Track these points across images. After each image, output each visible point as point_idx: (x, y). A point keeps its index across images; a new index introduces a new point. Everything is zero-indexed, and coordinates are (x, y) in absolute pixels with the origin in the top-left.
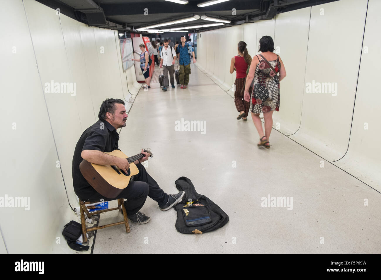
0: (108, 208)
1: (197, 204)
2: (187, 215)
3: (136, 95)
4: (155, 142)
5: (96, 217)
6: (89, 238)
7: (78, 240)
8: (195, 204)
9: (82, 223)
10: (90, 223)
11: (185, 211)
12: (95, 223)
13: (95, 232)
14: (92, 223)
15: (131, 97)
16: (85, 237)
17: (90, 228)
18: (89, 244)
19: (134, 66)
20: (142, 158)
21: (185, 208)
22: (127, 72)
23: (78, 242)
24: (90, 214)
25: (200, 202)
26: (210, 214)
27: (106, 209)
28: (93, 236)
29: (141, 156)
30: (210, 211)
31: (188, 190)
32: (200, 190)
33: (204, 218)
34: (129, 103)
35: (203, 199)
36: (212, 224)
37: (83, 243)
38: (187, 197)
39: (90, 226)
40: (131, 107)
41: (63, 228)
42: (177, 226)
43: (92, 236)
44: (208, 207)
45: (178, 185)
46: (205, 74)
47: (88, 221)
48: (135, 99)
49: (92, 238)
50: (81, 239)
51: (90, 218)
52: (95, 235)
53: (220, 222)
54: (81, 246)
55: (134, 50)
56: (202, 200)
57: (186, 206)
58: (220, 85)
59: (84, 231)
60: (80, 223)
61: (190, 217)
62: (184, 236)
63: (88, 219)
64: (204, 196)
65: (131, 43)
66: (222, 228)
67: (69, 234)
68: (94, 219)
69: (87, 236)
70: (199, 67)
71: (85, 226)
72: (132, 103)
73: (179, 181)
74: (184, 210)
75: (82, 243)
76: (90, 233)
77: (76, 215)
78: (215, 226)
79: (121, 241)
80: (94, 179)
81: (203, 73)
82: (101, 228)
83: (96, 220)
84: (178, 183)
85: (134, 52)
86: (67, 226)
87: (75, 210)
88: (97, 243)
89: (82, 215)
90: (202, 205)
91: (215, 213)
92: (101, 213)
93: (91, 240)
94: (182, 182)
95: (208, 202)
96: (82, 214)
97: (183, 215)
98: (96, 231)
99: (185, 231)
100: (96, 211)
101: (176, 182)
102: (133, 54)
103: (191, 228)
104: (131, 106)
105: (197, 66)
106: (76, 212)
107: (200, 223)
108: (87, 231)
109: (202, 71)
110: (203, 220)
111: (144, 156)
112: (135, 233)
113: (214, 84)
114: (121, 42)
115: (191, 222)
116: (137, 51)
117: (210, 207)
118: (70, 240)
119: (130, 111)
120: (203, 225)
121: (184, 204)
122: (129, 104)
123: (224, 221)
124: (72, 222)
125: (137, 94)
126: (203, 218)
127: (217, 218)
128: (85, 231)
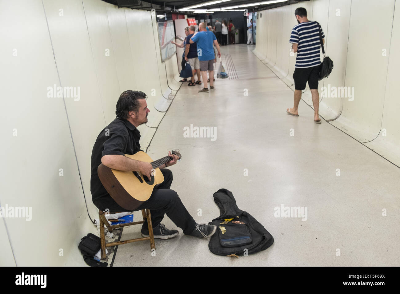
0: (132, 221)
1: (236, 222)
2: (223, 233)
3: (177, 91)
4: (194, 147)
5: (119, 232)
6: (109, 255)
7: (96, 255)
8: (235, 221)
9: (101, 236)
10: (110, 237)
11: (221, 229)
12: (117, 238)
13: (116, 248)
14: (113, 238)
15: (171, 93)
16: (104, 253)
17: (111, 243)
18: (108, 261)
19: (176, 55)
20: (169, 162)
21: (222, 225)
22: (167, 62)
23: (95, 258)
24: (111, 228)
25: (241, 219)
26: (251, 234)
27: (130, 222)
28: (113, 252)
29: (167, 159)
30: (252, 230)
31: (228, 204)
32: (242, 206)
33: (243, 238)
34: (168, 100)
35: (245, 216)
36: (252, 245)
37: (102, 259)
38: (225, 212)
39: (111, 241)
40: (170, 105)
41: (79, 241)
42: (210, 246)
43: (111, 252)
44: (249, 225)
45: (217, 199)
46: (265, 64)
47: (109, 236)
48: (176, 95)
49: (112, 254)
50: (99, 255)
51: (111, 232)
52: (115, 251)
53: (262, 243)
54: (98, 263)
55: (177, 35)
56: (243, 217)
57: (223, 223)
58: (283, 78)
59: (102, 246)
60: (99, 236)
61: (226, 236)
62: (218, 257)
63: (109, 233)
64: (246, 213)
65: (173, 26)
66: (264, 251)
67: (85, 248)
68: (116, 233)
69: (107, 252)
70: (257, 56)
71: (104, 240)
72: (171, 101)
73: (218, 194)
74: (220, 227)
75: (100, 260)
76: (110, 248)
77: (95, 228)
78: (256, 249)
79: (143, 260)
80: (114, 187)
81: (262, 62)
82: (122, 244)
83: (118, 234)
84: (216, 197)
85: (176, 38)
86: (84, 239)
87: (95, 222)
88: (117, 260)
89: (102, 228)
90: (242, 223)
91: (257, 233)
92: (124, 227)
93: (110, 257)
94: (222, 195)
95: (250, 219)
96: (101, 226)
97: (218, 233)
98: (117, 246)
99: (219, 252)
100: (118, 224)
101: (215, 195)
102: (175, 40)
103: (226, 248)
104: (170, 103)
105: (256, 54)
106: (95, 225)
107: (238, 244)
108: (106, 247)
109: (261, 61)
110: (241, 240)
111: (172, 160)
112: (161, 252)
113: (275, 77)
114: (159, 26)
115: (226, 242)
116: (180, 36)
117: (252, 225)
118: (86, 254)
119: (169, 109)
120: (241, 246)
121: (221, 220)
122: (168, 102)
123: (267, 243)
124: (90, 235)
125: (178, 89)
126: (241, 238)
127: (259, 239)
128: (104, 246)
